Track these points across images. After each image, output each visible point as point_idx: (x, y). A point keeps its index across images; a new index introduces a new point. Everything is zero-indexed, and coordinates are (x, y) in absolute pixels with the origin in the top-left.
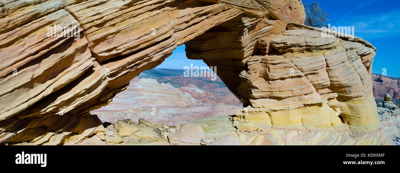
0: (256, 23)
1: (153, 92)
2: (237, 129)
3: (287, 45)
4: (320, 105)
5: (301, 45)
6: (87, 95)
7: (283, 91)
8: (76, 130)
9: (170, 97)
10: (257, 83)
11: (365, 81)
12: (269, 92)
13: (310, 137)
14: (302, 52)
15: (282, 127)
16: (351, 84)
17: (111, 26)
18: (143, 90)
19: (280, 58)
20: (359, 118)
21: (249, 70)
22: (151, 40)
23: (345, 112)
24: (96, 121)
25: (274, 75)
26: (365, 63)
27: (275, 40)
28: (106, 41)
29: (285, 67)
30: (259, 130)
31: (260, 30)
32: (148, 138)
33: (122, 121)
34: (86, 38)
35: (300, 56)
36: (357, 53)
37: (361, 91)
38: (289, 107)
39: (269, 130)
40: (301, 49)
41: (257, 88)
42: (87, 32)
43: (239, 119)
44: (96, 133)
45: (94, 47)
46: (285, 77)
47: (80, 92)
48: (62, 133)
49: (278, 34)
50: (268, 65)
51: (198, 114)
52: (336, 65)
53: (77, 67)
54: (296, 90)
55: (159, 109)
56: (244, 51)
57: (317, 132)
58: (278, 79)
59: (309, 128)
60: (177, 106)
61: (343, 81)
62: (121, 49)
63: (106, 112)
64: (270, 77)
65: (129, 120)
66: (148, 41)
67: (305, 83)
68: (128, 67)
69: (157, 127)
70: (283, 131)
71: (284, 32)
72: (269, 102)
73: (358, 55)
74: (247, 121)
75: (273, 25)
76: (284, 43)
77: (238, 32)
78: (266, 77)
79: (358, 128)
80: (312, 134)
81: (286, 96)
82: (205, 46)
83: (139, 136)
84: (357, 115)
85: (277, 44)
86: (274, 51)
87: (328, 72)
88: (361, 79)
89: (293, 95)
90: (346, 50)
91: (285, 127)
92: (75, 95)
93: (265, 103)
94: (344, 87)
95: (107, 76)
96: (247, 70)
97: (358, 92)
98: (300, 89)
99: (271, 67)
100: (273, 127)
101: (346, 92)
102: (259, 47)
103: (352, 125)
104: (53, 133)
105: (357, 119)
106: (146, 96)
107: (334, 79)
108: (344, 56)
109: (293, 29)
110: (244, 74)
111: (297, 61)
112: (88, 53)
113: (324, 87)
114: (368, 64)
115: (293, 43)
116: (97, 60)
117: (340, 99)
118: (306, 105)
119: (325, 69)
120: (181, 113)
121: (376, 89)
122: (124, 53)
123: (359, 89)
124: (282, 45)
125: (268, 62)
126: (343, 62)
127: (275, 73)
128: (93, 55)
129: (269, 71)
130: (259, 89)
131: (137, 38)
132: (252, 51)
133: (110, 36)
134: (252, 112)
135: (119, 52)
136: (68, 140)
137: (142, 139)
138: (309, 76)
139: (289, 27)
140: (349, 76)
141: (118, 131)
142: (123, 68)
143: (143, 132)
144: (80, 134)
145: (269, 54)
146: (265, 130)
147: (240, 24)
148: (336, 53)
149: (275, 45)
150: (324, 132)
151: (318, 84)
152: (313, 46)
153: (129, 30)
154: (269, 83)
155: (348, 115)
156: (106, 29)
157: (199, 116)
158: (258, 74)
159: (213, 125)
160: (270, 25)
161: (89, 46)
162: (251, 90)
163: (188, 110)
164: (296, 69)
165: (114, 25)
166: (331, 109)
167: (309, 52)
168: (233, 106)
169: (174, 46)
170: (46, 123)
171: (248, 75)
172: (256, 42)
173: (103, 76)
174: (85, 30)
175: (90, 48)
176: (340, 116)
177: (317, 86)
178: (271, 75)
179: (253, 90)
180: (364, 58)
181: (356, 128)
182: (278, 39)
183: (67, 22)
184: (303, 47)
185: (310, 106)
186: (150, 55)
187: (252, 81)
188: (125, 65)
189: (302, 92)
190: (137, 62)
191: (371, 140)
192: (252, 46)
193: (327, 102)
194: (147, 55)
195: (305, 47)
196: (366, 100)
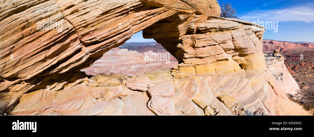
0: (188, 17)
1: (128, 56)
2: (174, 77)
3: (207, 28)
4: (227, 60)
5: (216, 28)
6: (77, 63)
7: (204, 54)
8: (71, 80)
9: (136, 58)
10: (188, 50)
11: (257, 45)
12: (195, 54)
13: (219, 80)
14: (217, 32)
15: (202, 74)
16: (248, 47)
17: (92, 27)
18: (121, 55)
19: (203, 36)
20: (252, 65)
21: (183, 43)
22: (117, 32)
23: (243, 63)
24: (84, 75)
25: (198, 45)
26: (258, 36)
27: (199, 26)
28: (89, 34)
29: (206, 40)
30: (187, 77)
31: (190, 21)
32: (114, 84)
33: (100, 74)
34: (77, 34)
35: (215, 34)
36: (252, 31)
37: (254, 50)
38: (207, 62)
39: (194, 77)
40: (216, 30)
41: (188, 53)
42: (77, 31)
43: (176, 71)
44: (83, 81)
45: (82, 38)
46: (205, 46)
47: (73, 62)
48: (63, 82)
49: (202, 22)
50: (195, 40)
51: (154, 67)
52: (238, 38)
53: (71, 49)
54: (212, 52)
55: (131, 65)
56: (180, 33)
57: (224, 76)
58: (201, 47)
59: (219, 74)
60: (140, 63)
61: (242, 45)
62: (98, 38)
63: (98, 67)
64: (196, 46)
65: (104, 74)
66: (115, 33)
67: (218, 48)
68: (102, 47)
69: (121, 77)
70: (203, 77)
71: (206, 21)
72: (195, 60)
73: (253, 32)
74: (181, 72)
75: (199, 18)
76: (205, 27)
77: (176, 23)
78: (194, 47)
79: (251, 71)
80: (221, 77)
81: (206, 56)
82: (154, 31)
83: (109, 82)
84: (251, 64)
85: (201, 28)
86: (199, 31)
87: (233, 42)
88: (254, 44)
89: (210, 55)
90: (246, 29)
91: (204, 74)
92: (70, 63)
93: (192, 61)
94: (243, 49)
95: (89, 52)
96: (182, 43)
97: (252, 51)
98: (215, 52)
99: (197, 40)
100: (197, 74)
101: (244, 52)
102: (190, 30)
103: (247, 70)
104: (58, 83)
105: (251, 66)
106: (123, 58)
107: (237, 45)
108: (244, 33)
109: (212, 19)
110: (179, 45)
111: (213, 37)
112: (78, 42)
113: (230, 50)
114: (260, 36)
115: (211, 27)
116: (83, 44)
117: (240, 55)
118: (218, 61)
119: (231, 40)
120: (143, 67)
121: (269, 47)
122: (100, 40)
123: (252, 49)
124: (204, 28)
125: (195, 38)
126: (243, 36)
127: (199, 44)
128: (81, 42)
129: (195, 43)
130: (189, 53)
131: (109, 31)
132: (185, 32)
133: (91, 32)
134: (184, 66)
135: (97, 40)
136: (67, 86)
137: (110, 84)
138: (221, 45)
139: (209, 18)
140: (247, 43)
141: (97, 80)
142: (99, 48)
143: (111, 80)
144: (74, 82)
145: (196, 34)
146: (191, 77)
147: (177, 19)
148: (238, 32)
149: (200, 28)
150: (229, 76)
151: (226, 48)
152: (224, 28)
153: (102, 28)
154: (195, 49)
155: (245, 64)
156: (89, 28)
157: (154, 68)
158: (189, 45)
159: (157, 75)
160: (197, 18)
161: (78, 38)
162: (184, 54)
163: (147, 65)
164: (212, 41)
165: (93, 26)
166: (235, 61)
167: (221, 31)
168: (173, 62)
169: (131, 34)
170: (54, 78)
171: (182, 46)
172: (187, 28)
173: (86, 53)
174: (76, 30)
175: (79, 39)
176: (240, 65)
177: (225, 49)
178: (196, 45)
179: (185, 54)
180: (257, 33)
181: (249, 71)
182: (202, 25)
183: (65, 27)
184: (218, 29)
185: (221, 61)
186: (116, 40)
187: (184, 49)
188: (100, 47)
189: (216, 53)
190: (107, 45)
191: (259, 79)
192: (185, 30)
193: (232, 58)
194: (114, 40)
195: (219, 29)
196: (257, 55)
